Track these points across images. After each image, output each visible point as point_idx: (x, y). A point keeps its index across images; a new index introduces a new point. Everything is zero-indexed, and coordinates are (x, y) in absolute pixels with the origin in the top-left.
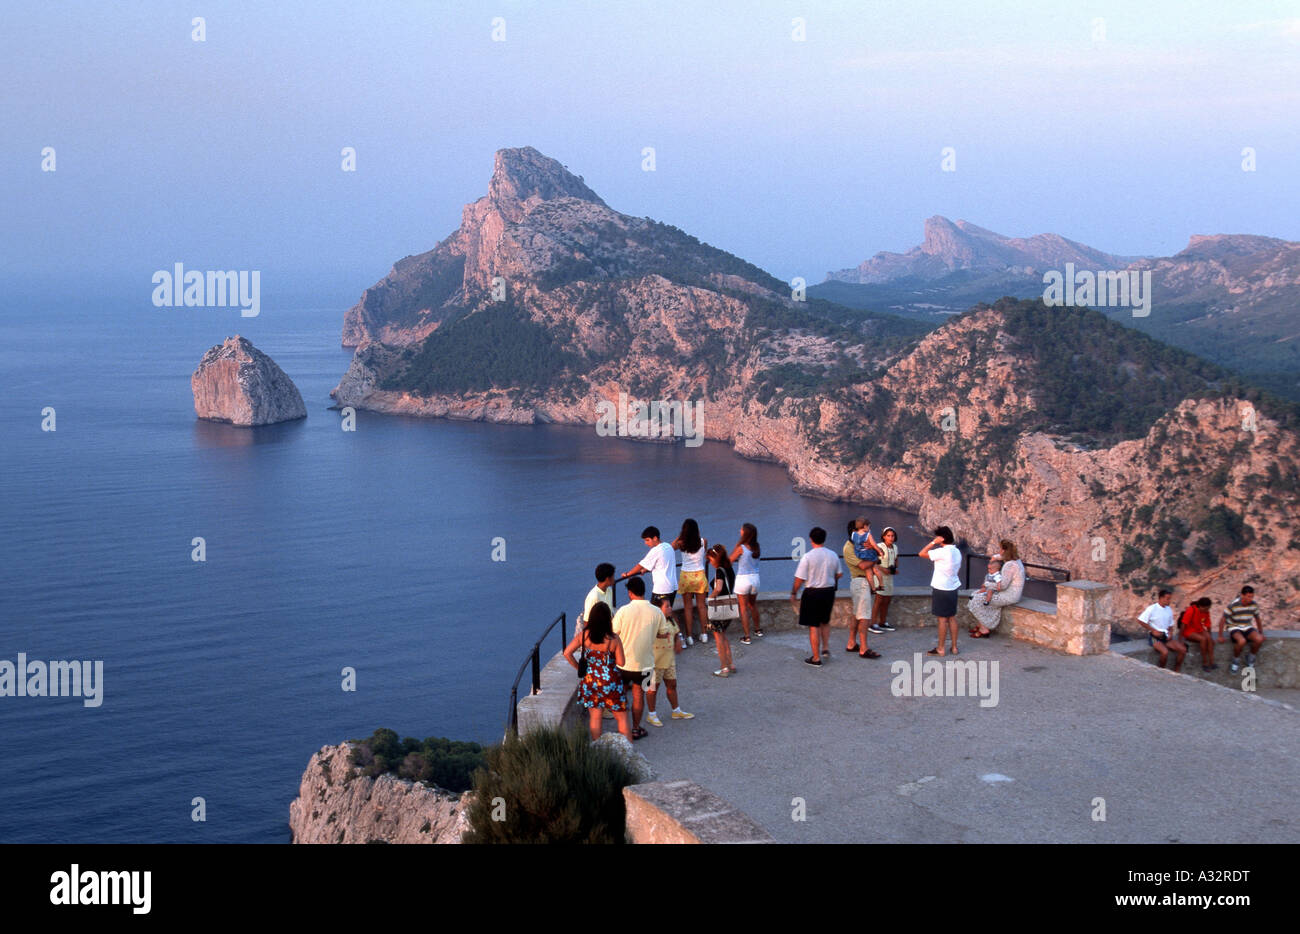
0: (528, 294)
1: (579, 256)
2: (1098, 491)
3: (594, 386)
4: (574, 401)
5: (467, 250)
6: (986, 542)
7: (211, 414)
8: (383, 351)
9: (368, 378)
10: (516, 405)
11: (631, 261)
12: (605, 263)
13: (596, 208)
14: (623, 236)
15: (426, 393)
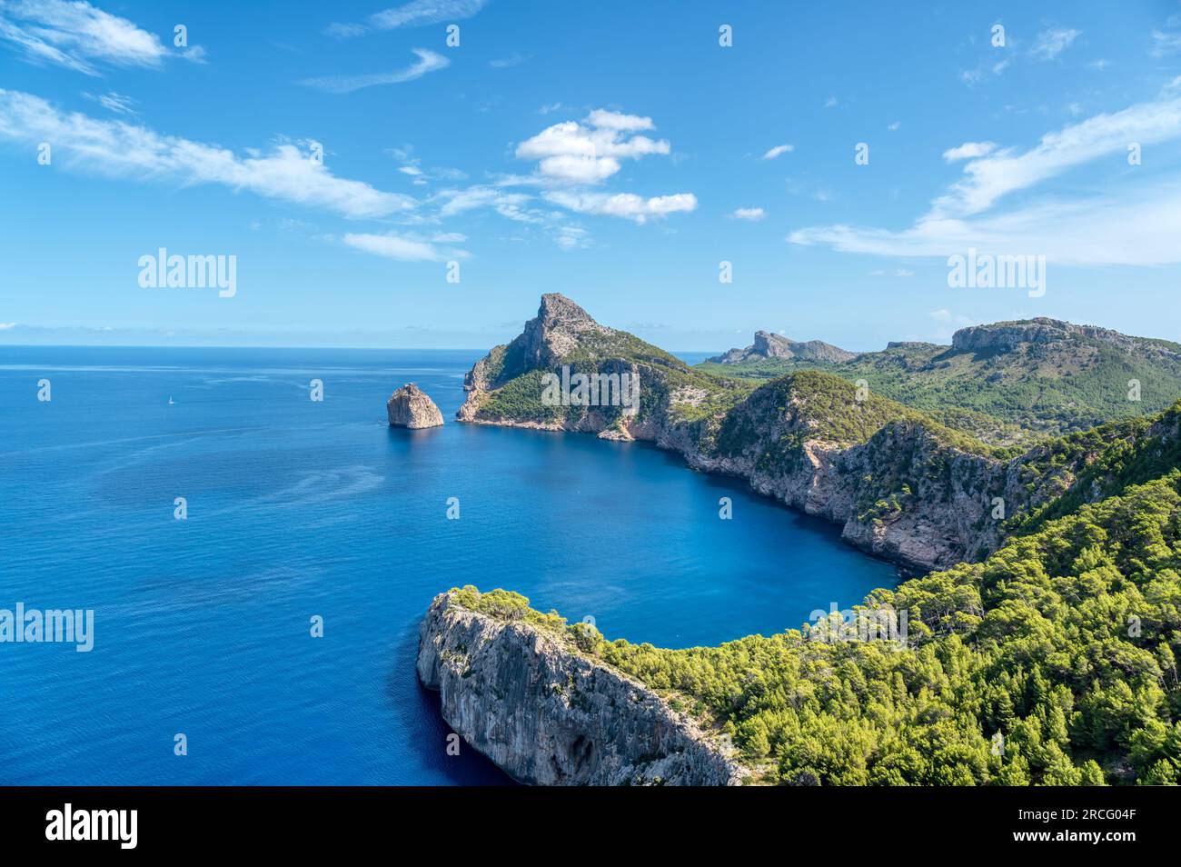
0: (556, 366)
1: (582, 347)
3: (586, 412)
4: (577, 420)
5: (527, 344)
6: (785, 495)
7: (397, 422)
8: (483, 393)
9: (474, 406)
10: (547, 421)
13: (590, 323)
14: (604, 337)
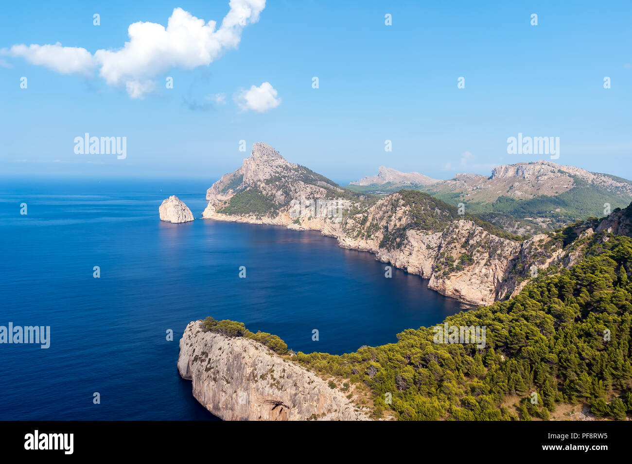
0: (262, 186)
1: (277, 175)
2: (428, 247)
3: (280, 213)
4: (274, 218)
5: (244, 172)
7: (165, 219)
8: (218, 202)
9: (213, 209)
10: (257, 219)
11: (292, 177)
12: (284, 177)
13: (282, 161)
14: (290, 170)
15: (230, 214)
